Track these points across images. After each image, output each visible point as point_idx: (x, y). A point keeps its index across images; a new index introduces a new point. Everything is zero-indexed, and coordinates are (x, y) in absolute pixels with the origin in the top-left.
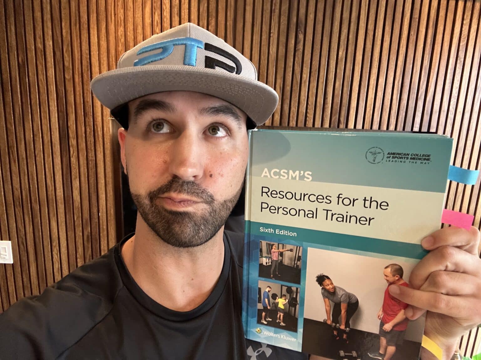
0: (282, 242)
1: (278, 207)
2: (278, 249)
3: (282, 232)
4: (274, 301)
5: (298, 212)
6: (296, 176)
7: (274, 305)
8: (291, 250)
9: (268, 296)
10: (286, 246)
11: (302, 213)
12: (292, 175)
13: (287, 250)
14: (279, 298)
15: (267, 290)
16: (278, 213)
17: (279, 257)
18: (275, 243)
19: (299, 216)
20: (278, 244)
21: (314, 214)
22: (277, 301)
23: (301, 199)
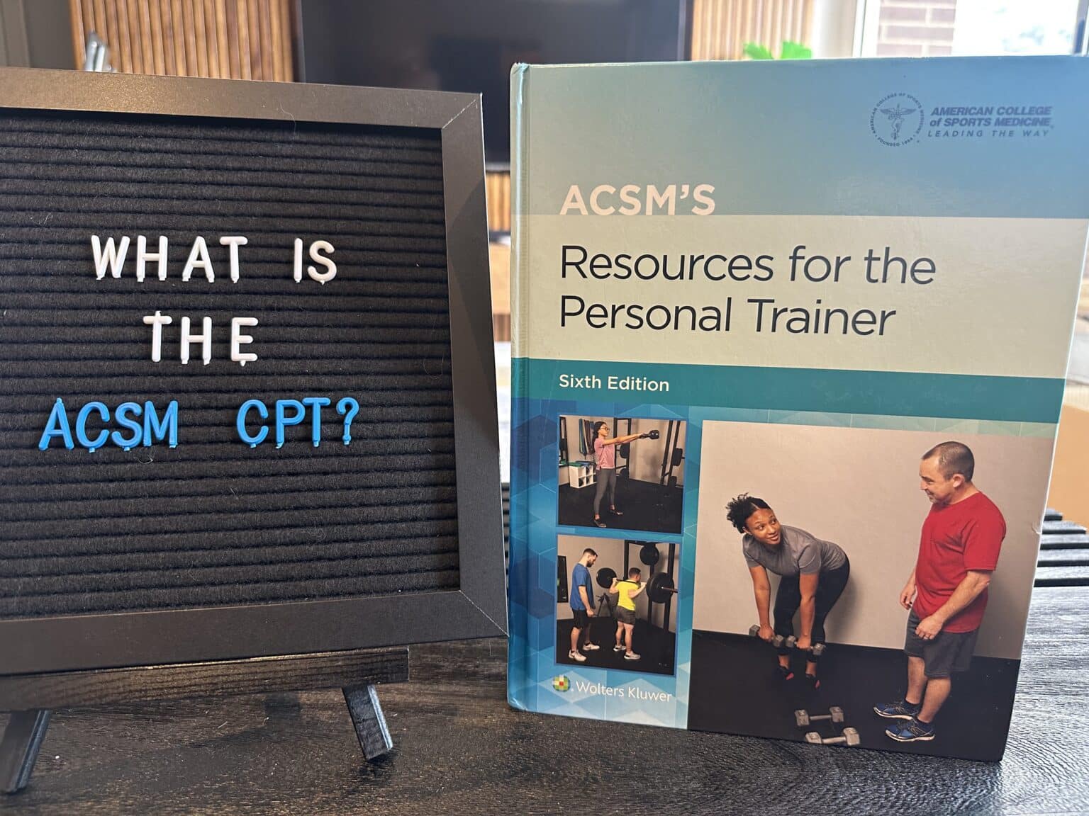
0: (627, 414)
1: (614, 306)
2: (615, 436)
3: (628, 384)
4: (604, 590)
5: (673, 318)
6: (667, 202)
7: (605, 601)
8: (654, 435)
9: (588, 577)
10: (637, 424)
11: (686, 316)
12: (654, 200)
13: (641, 437)
14: (619, 580)
15: (584, 562)
16: (613, 326)
17: (619, 458)
18: (604, 419)
19: (676, 328)
20: (616, 421)
21: (720, 319)
22: (613, 590)
23: (681, 275)
